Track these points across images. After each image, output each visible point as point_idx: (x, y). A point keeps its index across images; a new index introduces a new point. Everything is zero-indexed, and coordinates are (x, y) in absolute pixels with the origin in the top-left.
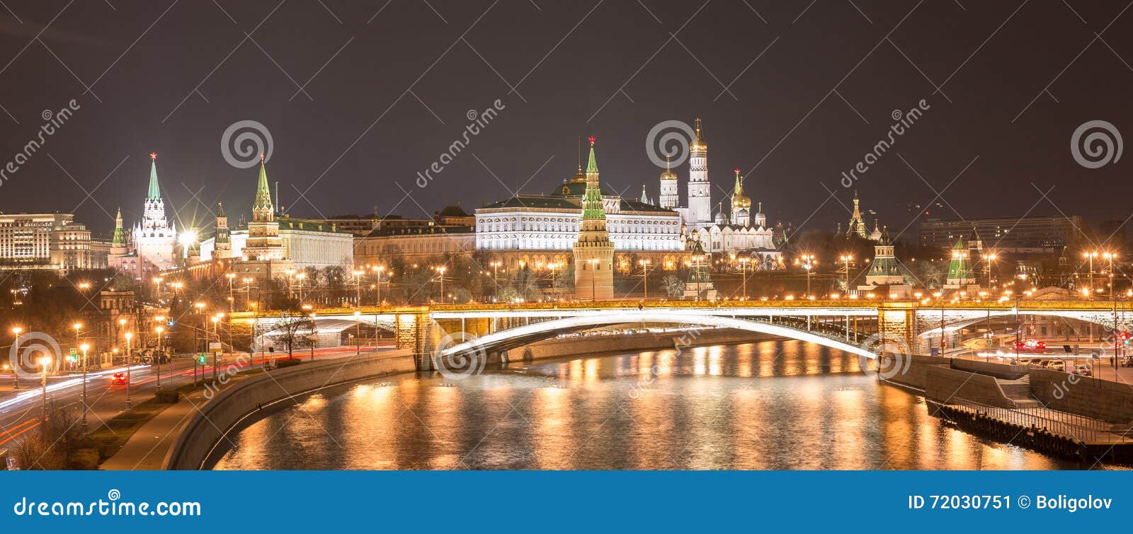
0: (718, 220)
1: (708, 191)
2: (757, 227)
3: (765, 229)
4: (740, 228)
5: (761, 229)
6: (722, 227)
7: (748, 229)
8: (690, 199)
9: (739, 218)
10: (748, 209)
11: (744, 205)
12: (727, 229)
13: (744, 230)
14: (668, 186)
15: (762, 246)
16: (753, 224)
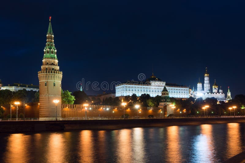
0: (208, 92)
1: (209, 86)
2: (219, 93)
3: (222, 93)
4: (214, 93)
5: (221, 93)
6: (208, 93)
7: (216, 93)
8: (204, 88)
9: (214, 91)
10: (217, 88)
11: (216, 87)
12: (210, 94)
13: (215, 94)
14: (199, 85)
15: (221, 98)
16: (218, 92)
